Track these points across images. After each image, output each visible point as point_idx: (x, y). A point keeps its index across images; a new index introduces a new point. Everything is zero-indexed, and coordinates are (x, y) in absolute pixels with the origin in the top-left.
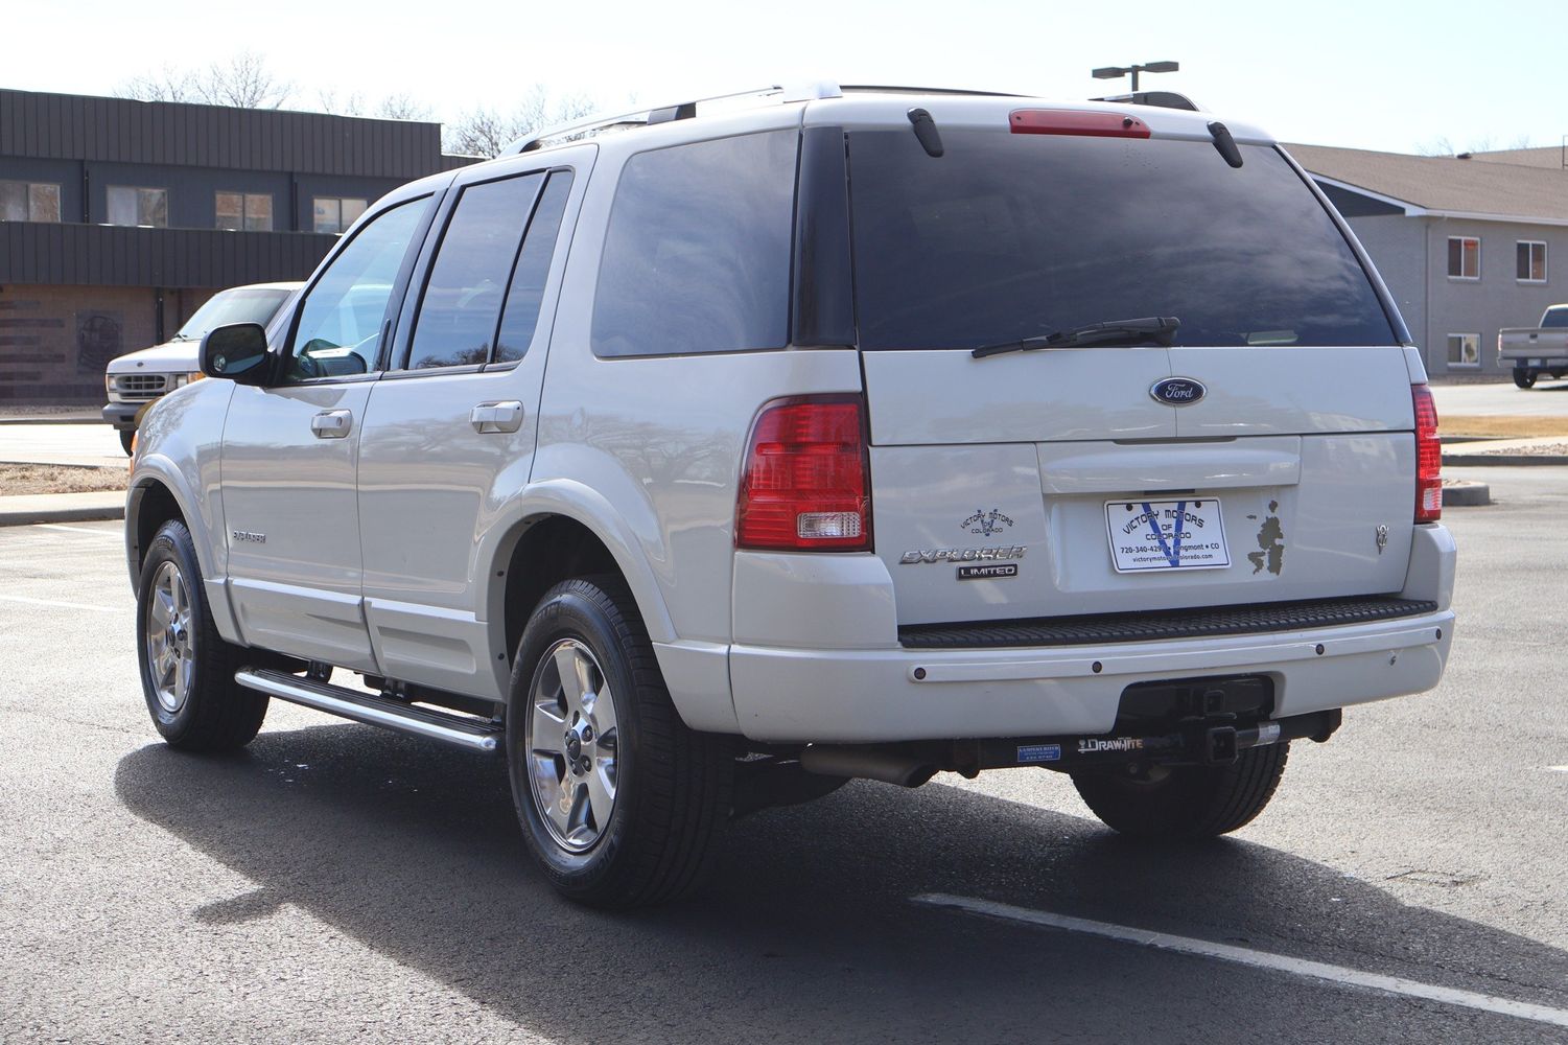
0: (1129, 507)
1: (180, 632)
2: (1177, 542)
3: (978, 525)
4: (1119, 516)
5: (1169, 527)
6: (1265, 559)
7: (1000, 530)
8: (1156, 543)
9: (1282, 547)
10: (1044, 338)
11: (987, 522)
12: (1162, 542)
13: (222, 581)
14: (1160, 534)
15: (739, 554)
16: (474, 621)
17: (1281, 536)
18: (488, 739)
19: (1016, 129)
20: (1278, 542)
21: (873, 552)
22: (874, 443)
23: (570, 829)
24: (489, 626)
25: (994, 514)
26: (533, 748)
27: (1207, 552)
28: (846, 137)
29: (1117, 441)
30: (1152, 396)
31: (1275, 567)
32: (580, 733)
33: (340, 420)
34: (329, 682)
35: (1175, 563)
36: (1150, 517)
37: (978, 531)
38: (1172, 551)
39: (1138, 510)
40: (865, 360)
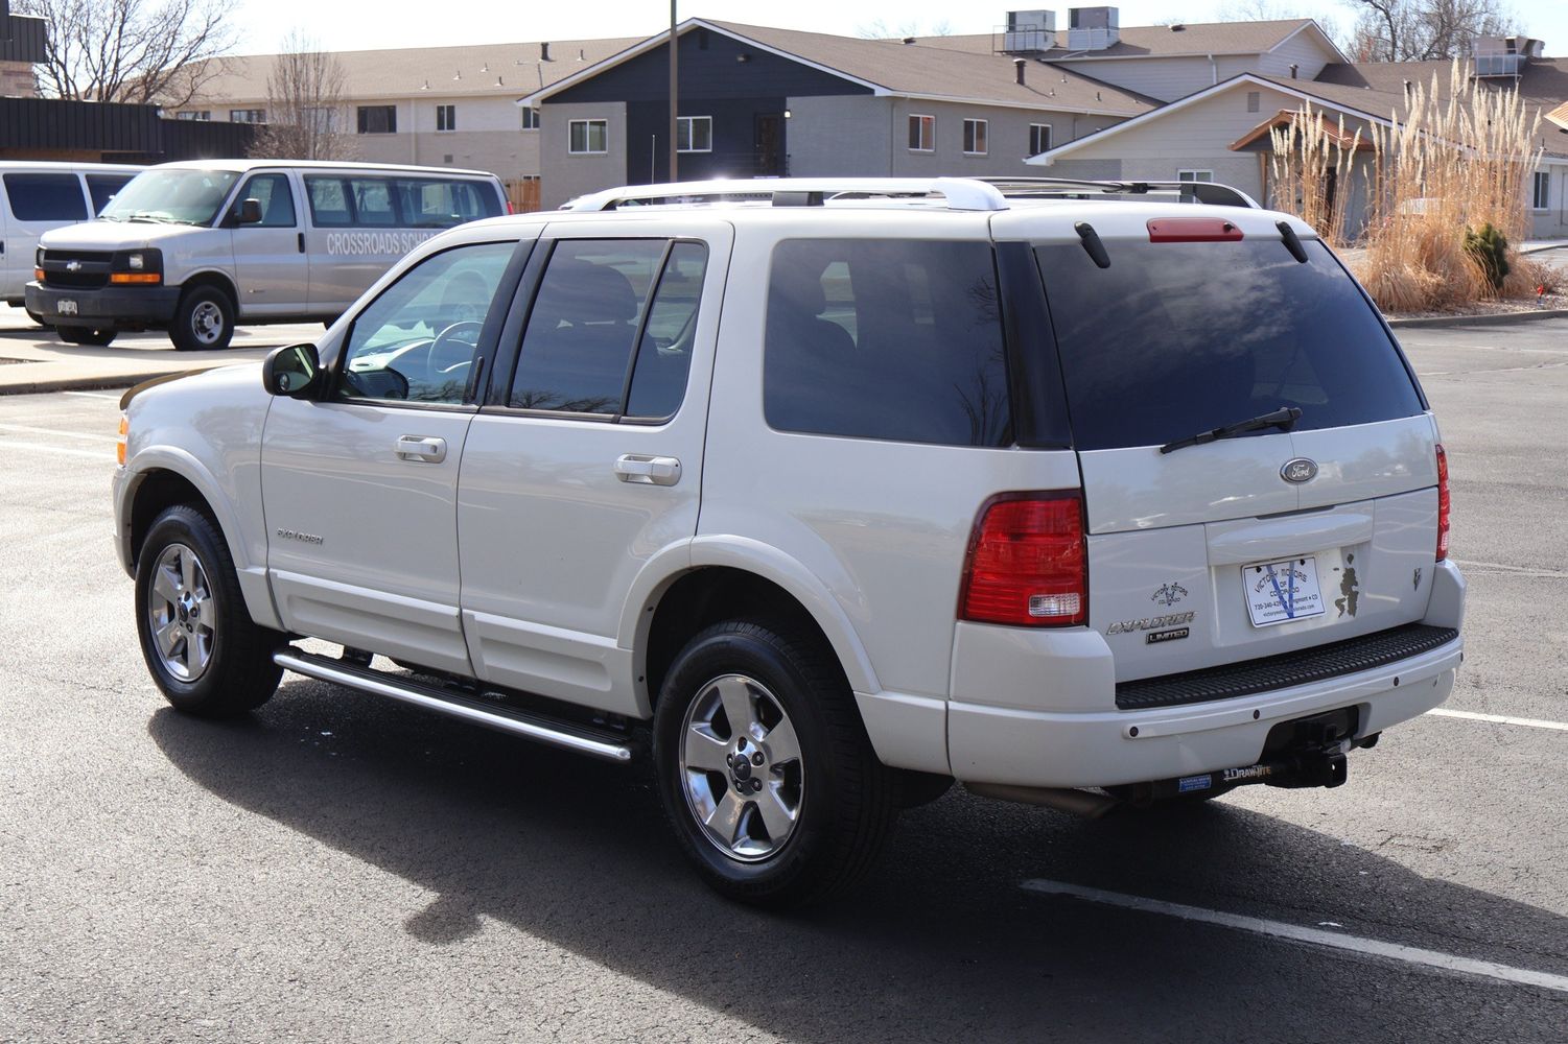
0: (1259, 570)
1: (194, 609)
2: (1291, 597)
3: (1163, 597)
4: (1253, 578)
5: (1285, 583)
6: (1346, 603)
7: (1178, 600)
8: (1277, 599)
9: (1357, 593)
10: (1210, 433)
11: (1170, 593)
12: (1281, 598)
13: (262, 571)
14: (1280, 591)
15: (960, 624)
16: (616, 647)
17: (1356, 584)
18: (622, 750)
19: (1154, 239)
20: (1354, 588)
21: (1088, 626)
22: (1091, 532)
23: (734, 841)
24: (634, 654)
25: (1175, 587)
26: (687, 765)
27: (1311, 602)
28: (1034, 250)
29: (1259, 517)
30: (1282, 476)
31: (1352, 611)
32: (750, 759)
33: (435, 448)
34: (370, 667)
35: (1291, 616)
36: (1272, 576)
37: (1162, 602)
38: (1288, 605)
39: (1265, 571)
40: (1082, 459)
